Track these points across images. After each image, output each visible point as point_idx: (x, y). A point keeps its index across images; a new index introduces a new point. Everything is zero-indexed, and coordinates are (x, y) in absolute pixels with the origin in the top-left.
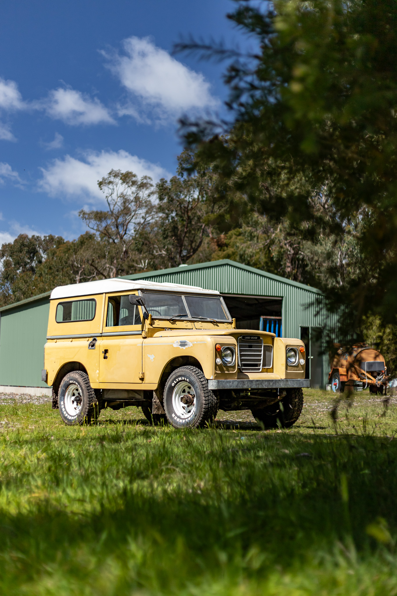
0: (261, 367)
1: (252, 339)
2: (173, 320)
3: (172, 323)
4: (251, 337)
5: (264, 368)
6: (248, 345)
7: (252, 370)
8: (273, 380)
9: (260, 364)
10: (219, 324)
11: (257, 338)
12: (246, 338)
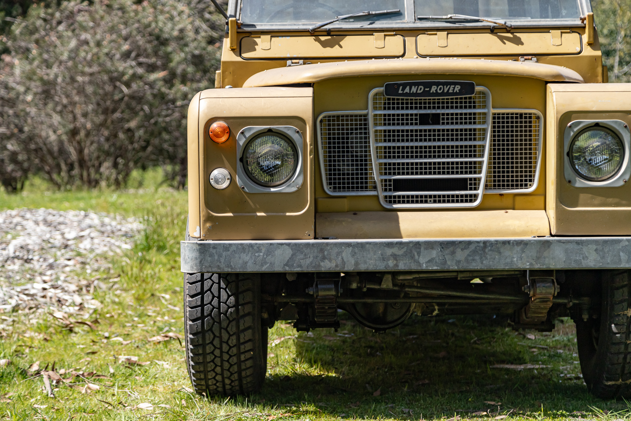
0: (481, 190)
1: (437, 94)
2: (329, 33)
3: (324, 44)
4: (430, 85)
5: (501, 195)
6: (416, 115)
7: (435, 202)
8: (469, 243)
9: (475, 179)
10: (523, 36)
11: (457, 88)
12: (403, 90)
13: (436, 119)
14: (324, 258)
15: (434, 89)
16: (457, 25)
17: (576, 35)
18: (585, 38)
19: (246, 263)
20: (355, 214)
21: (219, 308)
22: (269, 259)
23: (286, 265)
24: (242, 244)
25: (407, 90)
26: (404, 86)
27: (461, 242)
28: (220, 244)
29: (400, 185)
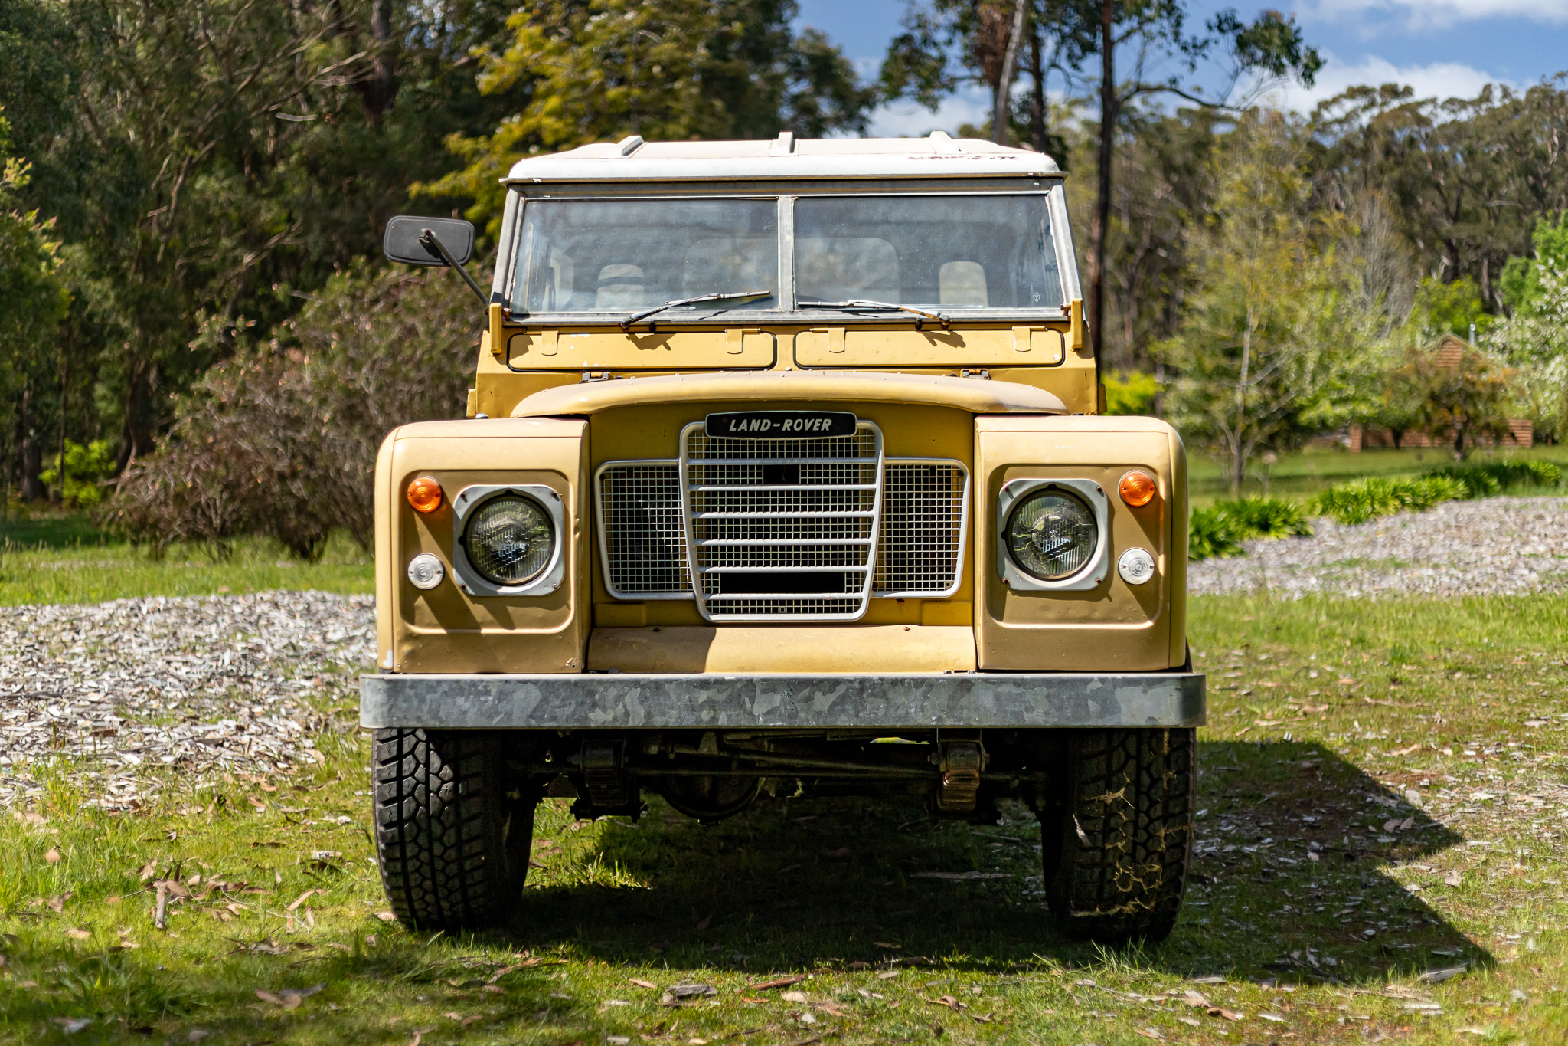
0: (864, 595)
1: (792, 433)
2: (652, 327)
3: (641, 345)
4: (780, 418)
5: (900, 600)
6: (759, 467)
7: (790, 611)
8: (835, 683)
9: (857, 574)
10: (967, 335)
11: (827, 424)
12: (737, 426)
13: (790, 475)
14: (594, 706)
15: (787, 425)
16: (861, 317)
17: (1054, 335)
18: (1071, 337)
19: (465, 712)
20: (656, 630)
21: (427, 783)
22: (503, 706)
23: (532, 716)
24: (458, 682)
25: (744, 426)
26: (739, 419)
27: (822, 681)
28: (421, 681)
29: (731, 583)
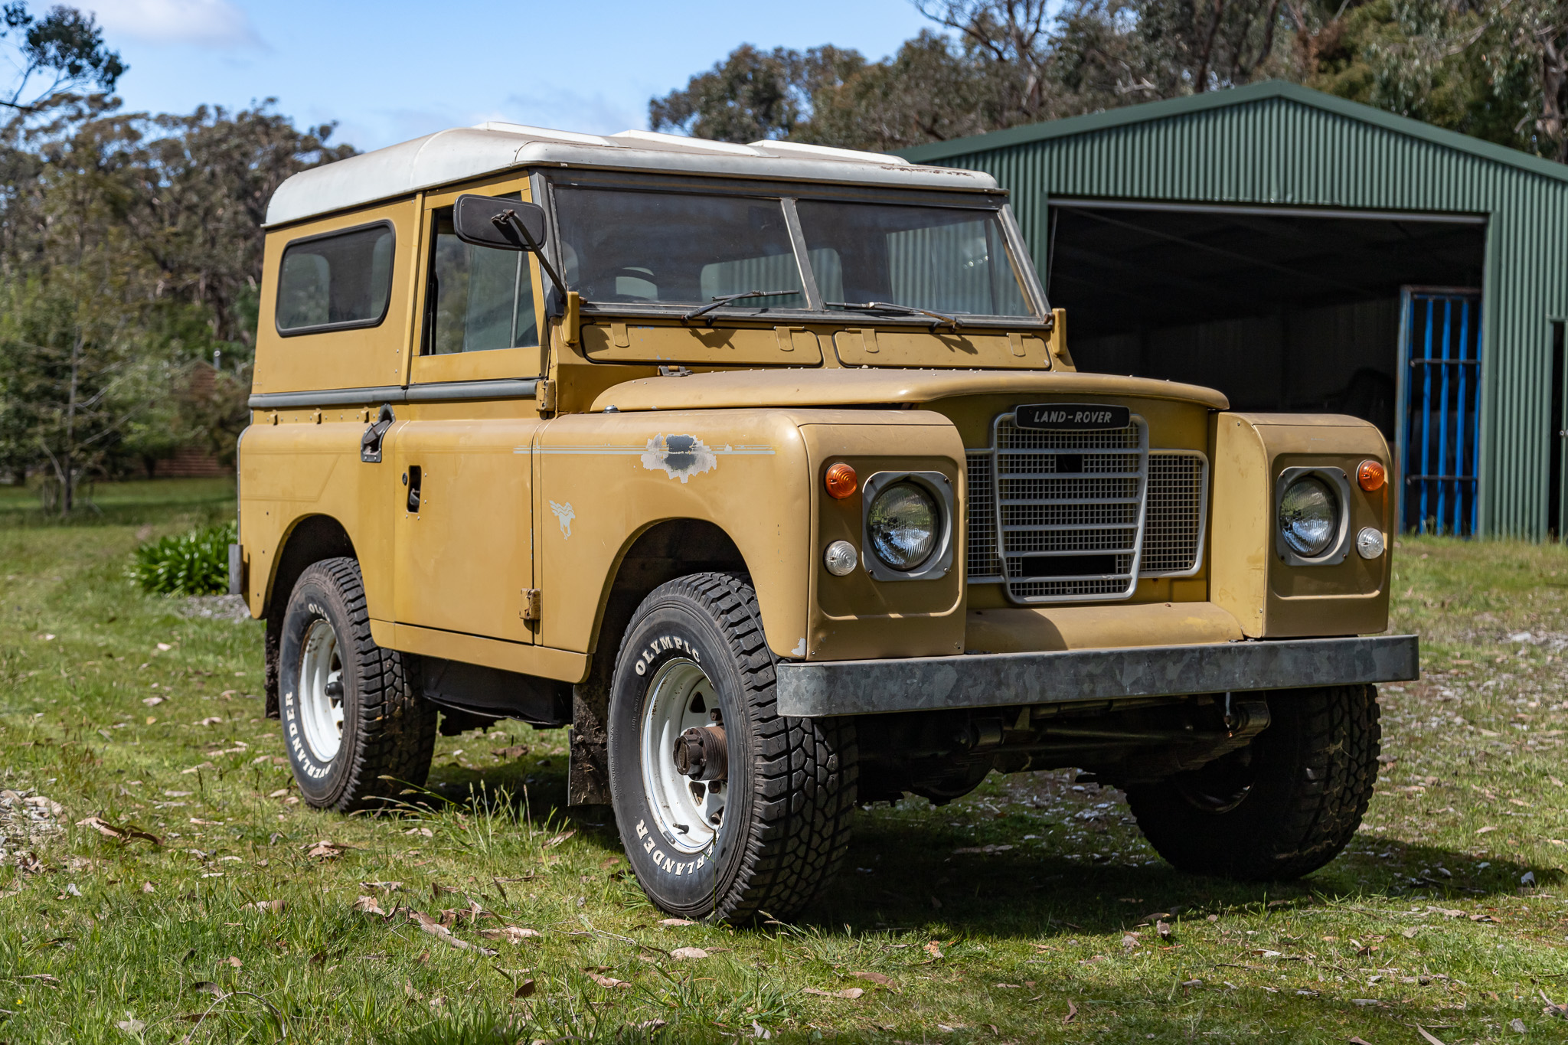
0: (1134, 573)
2: (709, 323)
3: (708, 341)
4: (1073, 410)
5: (1155, 580)
6: (1052, 456)
7: (1075, 592)
8: (1182, 652)
9: (1125, 556)
11: (1108, 416)
12: (1040, 417)
13: (1071, 464)
14: (999, 685)
15: (1079, 416)
16: (882, 319)
19: (894, 696)
20: (979, 613)
22: (926, 688)
23: (949, 697)
24: (888, 665)
25: (1045, 418)
26: (1042, 410)
27: (1173, 651)
28: (857, 666)
29: (1033, 566)
